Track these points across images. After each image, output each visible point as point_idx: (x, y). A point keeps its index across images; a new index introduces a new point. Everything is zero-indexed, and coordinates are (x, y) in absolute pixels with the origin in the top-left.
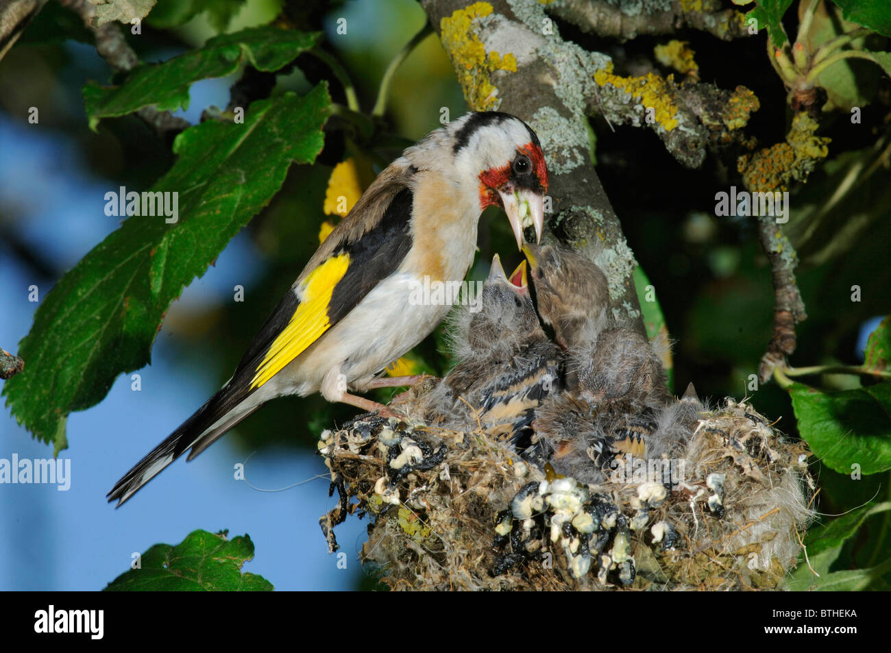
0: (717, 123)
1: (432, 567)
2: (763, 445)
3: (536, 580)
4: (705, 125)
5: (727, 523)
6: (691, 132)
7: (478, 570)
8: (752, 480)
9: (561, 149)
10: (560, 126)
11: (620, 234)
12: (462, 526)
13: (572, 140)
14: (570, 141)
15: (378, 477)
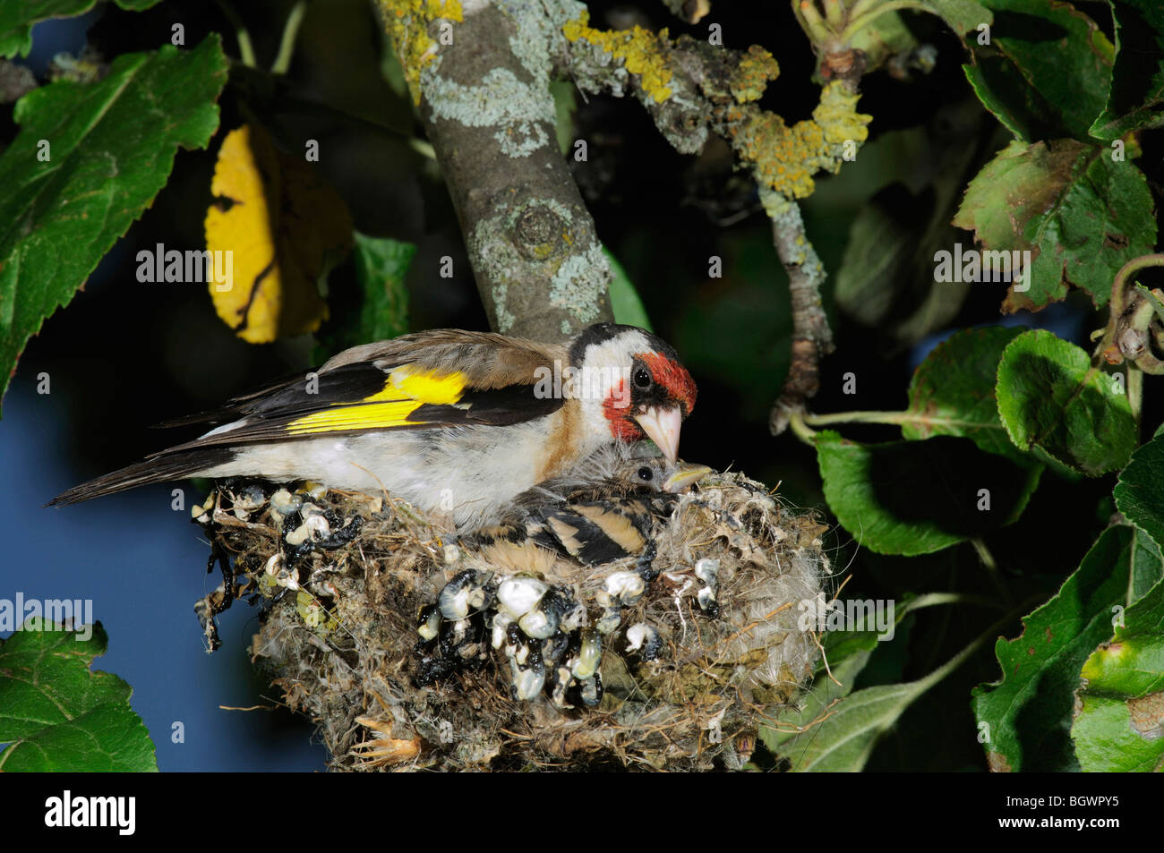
0: (723, 94)
1: (340, 668)
2: (763, 520)
3: (473, 695)
4: (707, 96)
5: (723, 623)
6: (689, 105)
7: (399, 679)
8: (754, 565)
9: (518, 124)
10: (518, 94)
11: (593, 237)
12: (379, 619)
13: (534, 113)
14: (530, 114)
15: (271, 551)
